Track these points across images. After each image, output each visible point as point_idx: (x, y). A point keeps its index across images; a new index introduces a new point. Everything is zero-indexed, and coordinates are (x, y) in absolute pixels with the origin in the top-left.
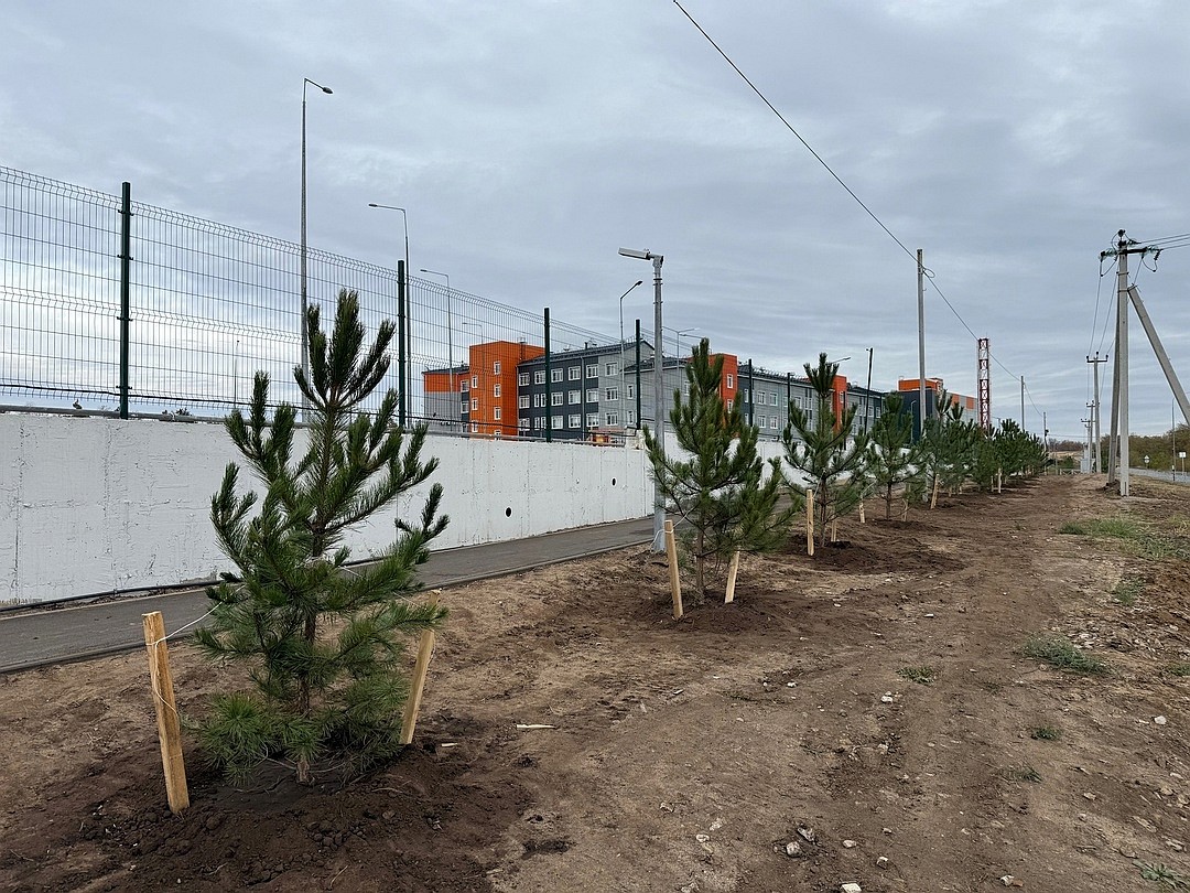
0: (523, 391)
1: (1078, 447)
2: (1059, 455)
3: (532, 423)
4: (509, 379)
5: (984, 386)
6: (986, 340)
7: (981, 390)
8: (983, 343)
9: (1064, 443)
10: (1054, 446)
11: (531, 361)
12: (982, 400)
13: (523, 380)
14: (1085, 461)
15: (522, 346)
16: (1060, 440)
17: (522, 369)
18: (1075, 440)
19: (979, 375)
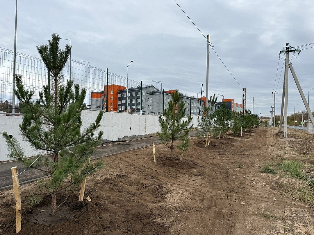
0: (119, 99)
1: (268, 118)
2: (264, 120)
3: (122, 108)
4: (115, 95)
5: (244, 101)
6: (245, 89)
7: (243, 102)
8: (244, 90)
9: (265, 117)
10: (262, 118)
11: (122, 90)
12: (243, 105)
13: (119, 96)
14: (270, 122)
15: (119, 86)
16: (264, 116)
17: (119, 93)
18: (268, 116)
19: (243, 98)
